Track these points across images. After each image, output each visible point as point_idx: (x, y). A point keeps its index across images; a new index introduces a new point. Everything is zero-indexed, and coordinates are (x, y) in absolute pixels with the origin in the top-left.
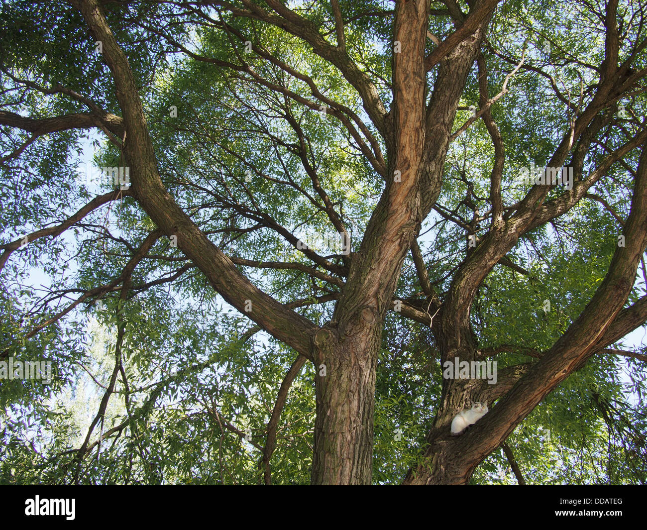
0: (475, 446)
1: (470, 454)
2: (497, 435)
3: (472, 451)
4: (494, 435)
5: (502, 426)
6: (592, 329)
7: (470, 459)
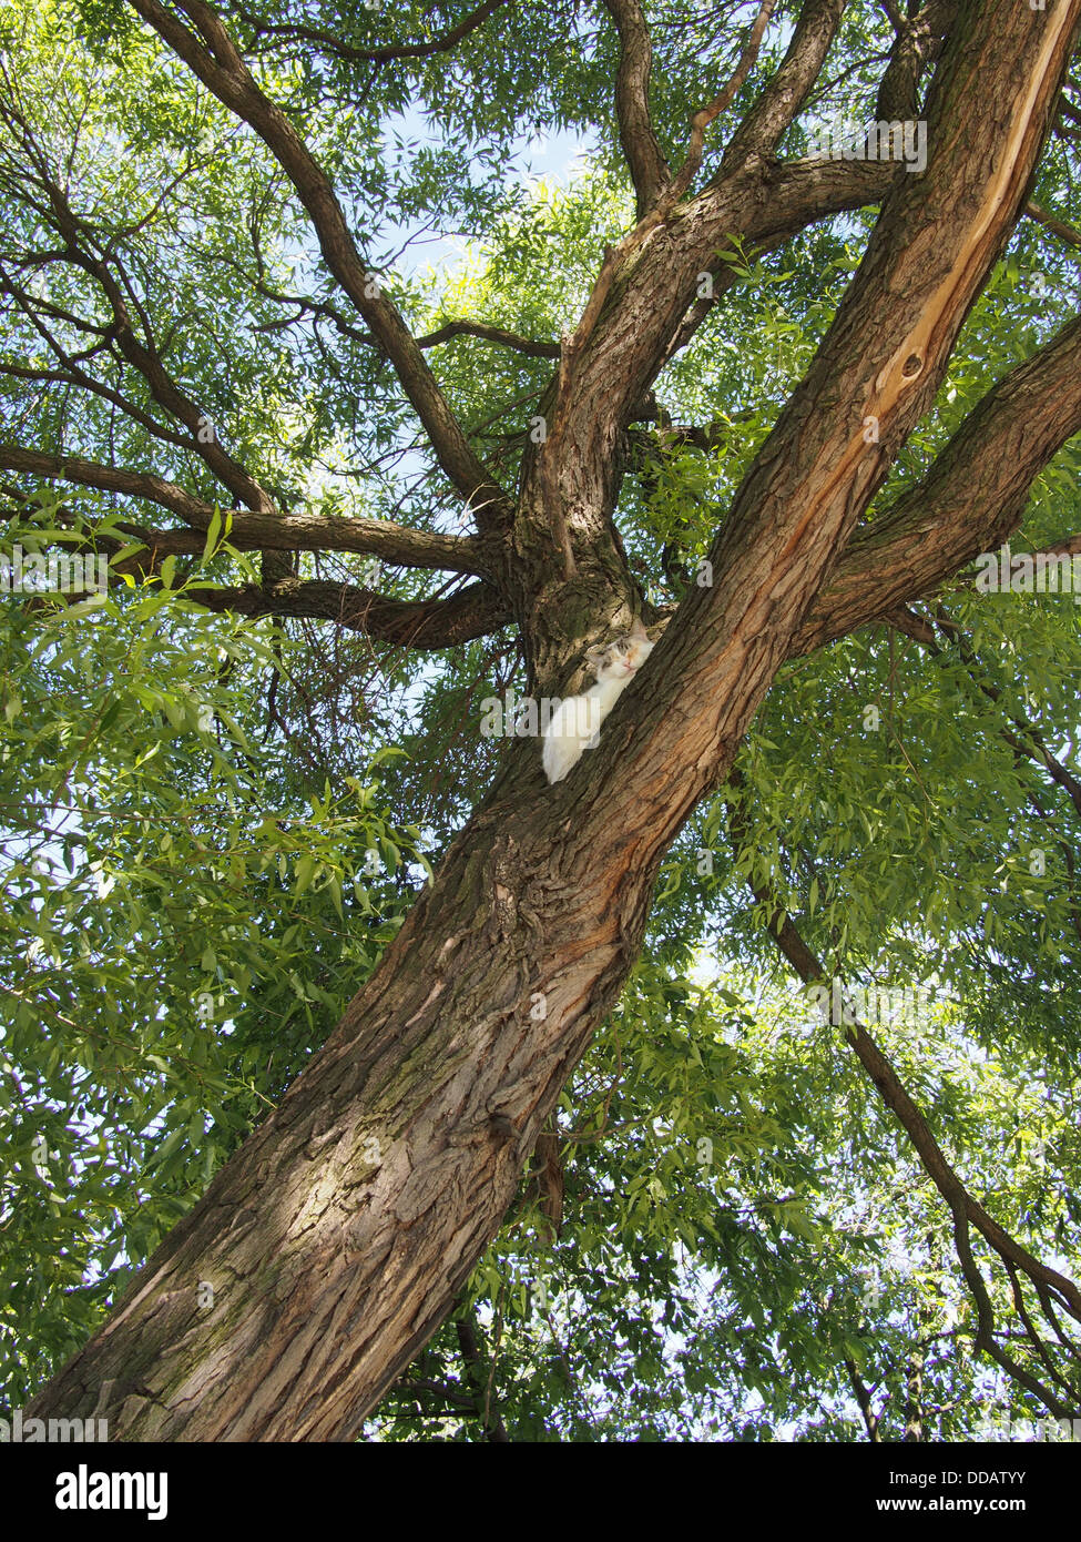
0: (621, 775)
1: (607, 813)
2: (700, 701)
3: (612, 798)
4: (685, 704)
5: (714, 660)
6: (978, 120)
7: (609, 835)
